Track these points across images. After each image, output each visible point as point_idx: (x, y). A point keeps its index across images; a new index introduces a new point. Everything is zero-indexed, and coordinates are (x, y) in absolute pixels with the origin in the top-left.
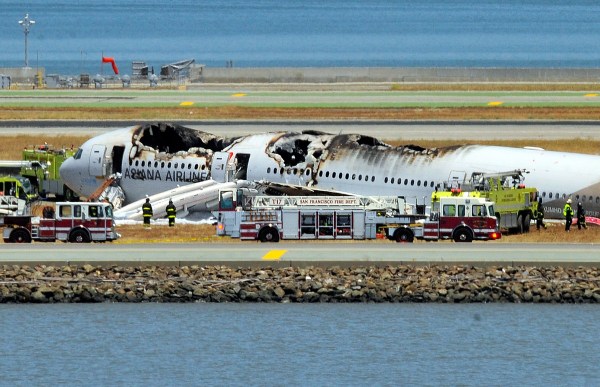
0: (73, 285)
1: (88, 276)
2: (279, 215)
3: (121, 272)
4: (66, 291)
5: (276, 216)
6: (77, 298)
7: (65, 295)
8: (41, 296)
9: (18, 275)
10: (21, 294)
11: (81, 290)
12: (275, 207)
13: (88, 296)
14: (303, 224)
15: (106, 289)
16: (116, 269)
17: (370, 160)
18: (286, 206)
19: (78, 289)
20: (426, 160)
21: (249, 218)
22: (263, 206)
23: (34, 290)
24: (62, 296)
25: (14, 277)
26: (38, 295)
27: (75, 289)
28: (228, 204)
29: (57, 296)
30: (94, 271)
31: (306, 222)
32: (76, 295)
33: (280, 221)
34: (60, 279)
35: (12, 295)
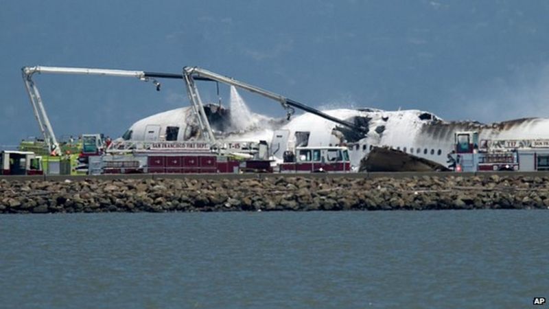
0: (489, 193)
1: (499, 185)
2: (515, 156)
3: (529, 182)
4: (485, 199)
5: (512, 157)
6: (497, 206)
7: (484, 202)
8: (462, 203)
9: (432, 185)
10: (442, 201)
11: (498, 198)
12: (510, 149)
13: (507, 203)
14: (539, 166)
15: (522, 197)
16: (525, 179)
17: (435, 134)
18: (521, 149)
19: (495, 196)
20: (493, 133)
21: (485, 160)
22: (498, 148)
23: (454, 198)
24: (481, 204)
25: (429, 186)
26: (459, 202)
27: (492, 196)
28: (465, 147)
29: (477, 204)
30: (503, 181)
31: (541, 163)
32: (495, 203)
33: (515, 162)
34: (472, 187)
35: (434, 203)
